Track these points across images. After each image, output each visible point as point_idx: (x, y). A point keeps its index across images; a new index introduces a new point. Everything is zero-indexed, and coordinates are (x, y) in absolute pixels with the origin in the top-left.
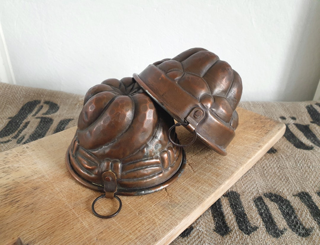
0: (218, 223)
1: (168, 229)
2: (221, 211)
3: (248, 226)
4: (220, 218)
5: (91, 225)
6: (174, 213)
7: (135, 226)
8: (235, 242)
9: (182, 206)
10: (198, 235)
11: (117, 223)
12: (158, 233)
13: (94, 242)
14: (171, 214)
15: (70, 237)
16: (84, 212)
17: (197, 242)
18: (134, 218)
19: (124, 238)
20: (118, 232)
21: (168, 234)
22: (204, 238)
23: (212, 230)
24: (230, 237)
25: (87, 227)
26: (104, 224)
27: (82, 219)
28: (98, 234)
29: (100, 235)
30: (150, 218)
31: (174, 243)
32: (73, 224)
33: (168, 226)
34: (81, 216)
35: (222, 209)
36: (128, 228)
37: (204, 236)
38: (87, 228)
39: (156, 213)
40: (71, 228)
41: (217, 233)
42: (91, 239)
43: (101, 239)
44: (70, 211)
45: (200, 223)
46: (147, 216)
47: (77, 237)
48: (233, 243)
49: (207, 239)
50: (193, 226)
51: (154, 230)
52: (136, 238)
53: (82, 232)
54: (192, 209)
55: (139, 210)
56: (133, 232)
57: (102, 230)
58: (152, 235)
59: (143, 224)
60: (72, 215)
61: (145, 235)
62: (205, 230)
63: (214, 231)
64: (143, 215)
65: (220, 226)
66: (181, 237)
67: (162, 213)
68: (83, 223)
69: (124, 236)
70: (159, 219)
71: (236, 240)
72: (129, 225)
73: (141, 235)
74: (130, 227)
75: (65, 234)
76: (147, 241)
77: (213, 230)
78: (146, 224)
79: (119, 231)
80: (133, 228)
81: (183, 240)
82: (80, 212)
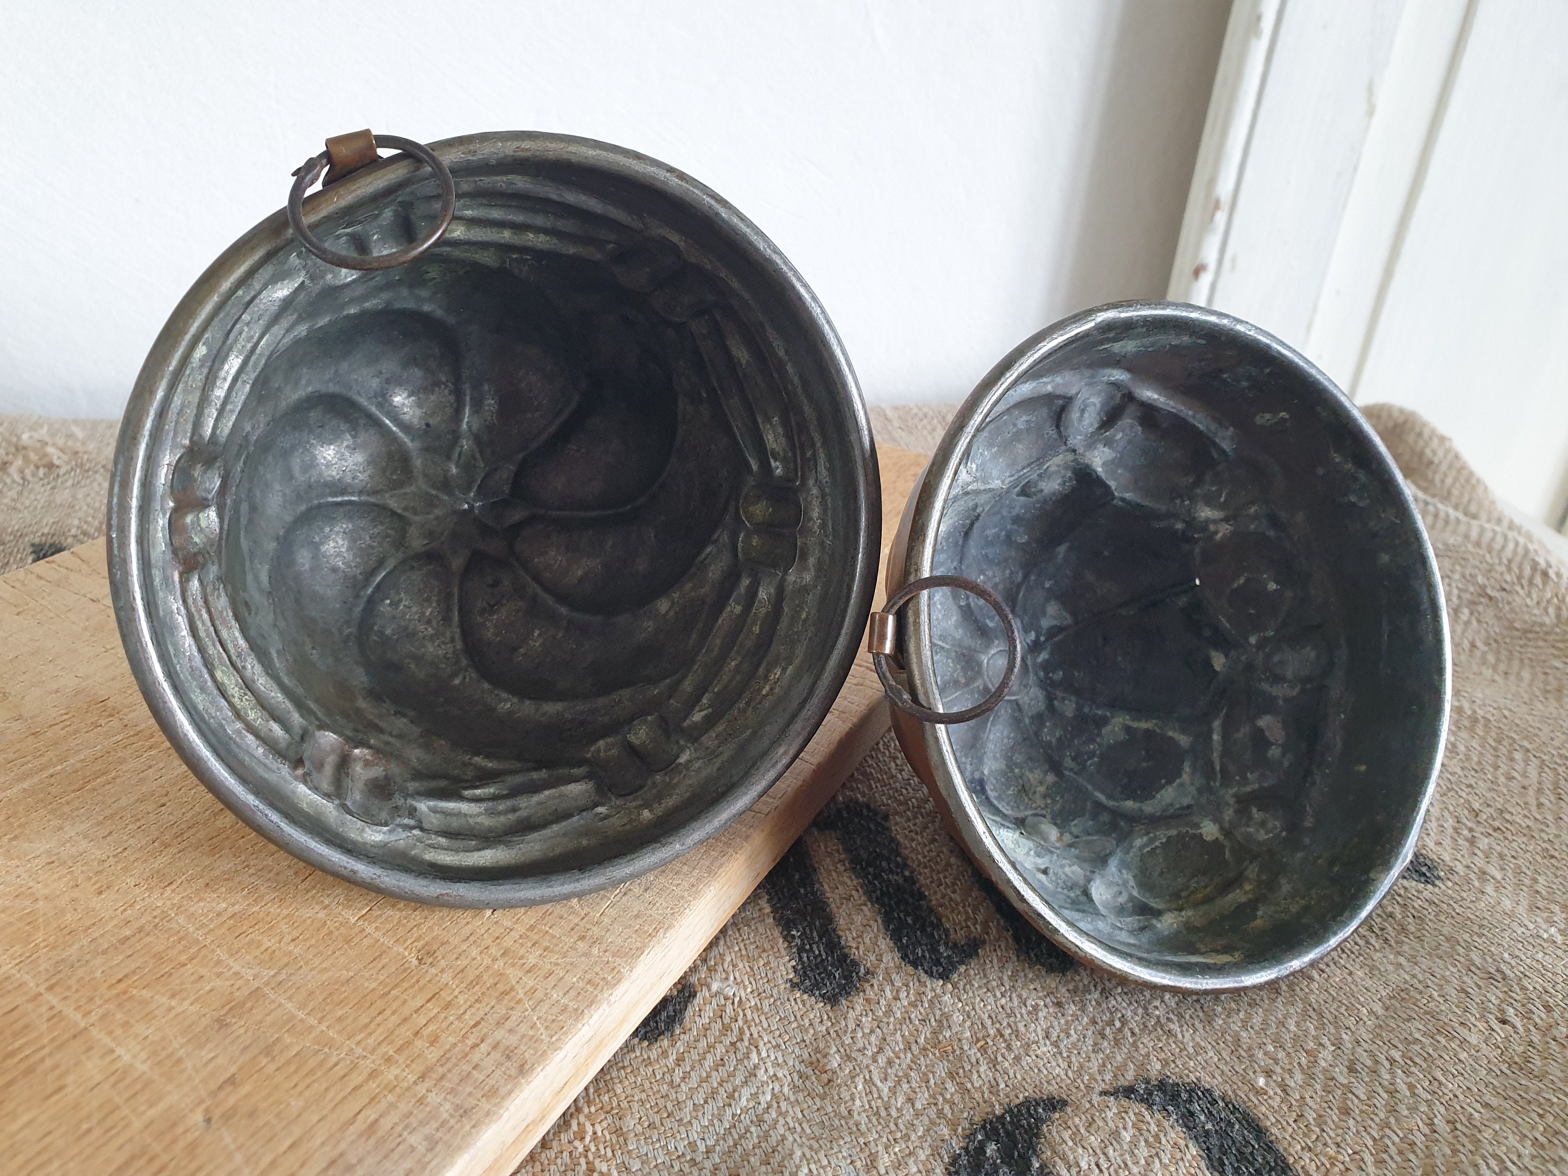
0: (806, 951)
1: (576, 1010)
2: (814, 893)
3: (938, 942)
4: (811, 925)
5: (163, 1054)
6: (595, 929)
7: (405, 1020)
8: (892, 1019)
9: (630, 894)
10: (719, 1020)
11: (312, 1021)
12: (531, 1033)
13: (190, 1138)
14: (582, 938)
15: (49, 1133)
16: (118, 995)
17: (720, 1050)
18: (396, 985)
19: (356, 1089)
20: (321, 1064)
21: (581, 1033)
22: (749, 1028)
23: (782, 987)
24: (868, 1001)
25: (145, 1067)
26: (239, 1037)
27: (111, 1032)
28: (213, 1094)
29: (222, 1095)
30: (482, 968)
31: (609, 1073)
32: (56, 1067)
33: (572, 993)
34: (103, 1018)
35: (817, 886)
36: (370, 1034)
37: (749, 1018)
38: (144, 1073)
39: (508, 942)
40: (50, 1090)
41: (805, 997)
42: (174, 1125)
43: (228, 1116)
44: (30, 1006)
45: (726, 965)
46: (462, 963)
47: (89, 1131)
48: (881, 1025)
49: (765, 1030)
50: (694, 979)
51: (508, 1025)
52: (422, 1077)
53: (117, 1100)
54: (683, 897)
55: (417, 940)
56: (399, 1051)
57: (233, 1069)
58: (501, 1047)
59: (448, 1006)
60: (49, 1020)
61: (466, 1055)
62: (749, 990)
63: (794, 985)
64: (443, 963)
65: (819, 960)
66: (639, 1043)
67: (536, 937)
68: (120, 1051)
69: (356, 1079)
70: (527, 967)
71: (895, 1009)
72: (379, 1019)
73: (443, 1059)
74: (380, 1030)
75: (15, 1127)
76: (475, 1081)
77: (788, 985)
78: (461, 999)
79: (325, 1059)
80: (397, 1032)
81: (654, 1053)
82: (91, 1000)
